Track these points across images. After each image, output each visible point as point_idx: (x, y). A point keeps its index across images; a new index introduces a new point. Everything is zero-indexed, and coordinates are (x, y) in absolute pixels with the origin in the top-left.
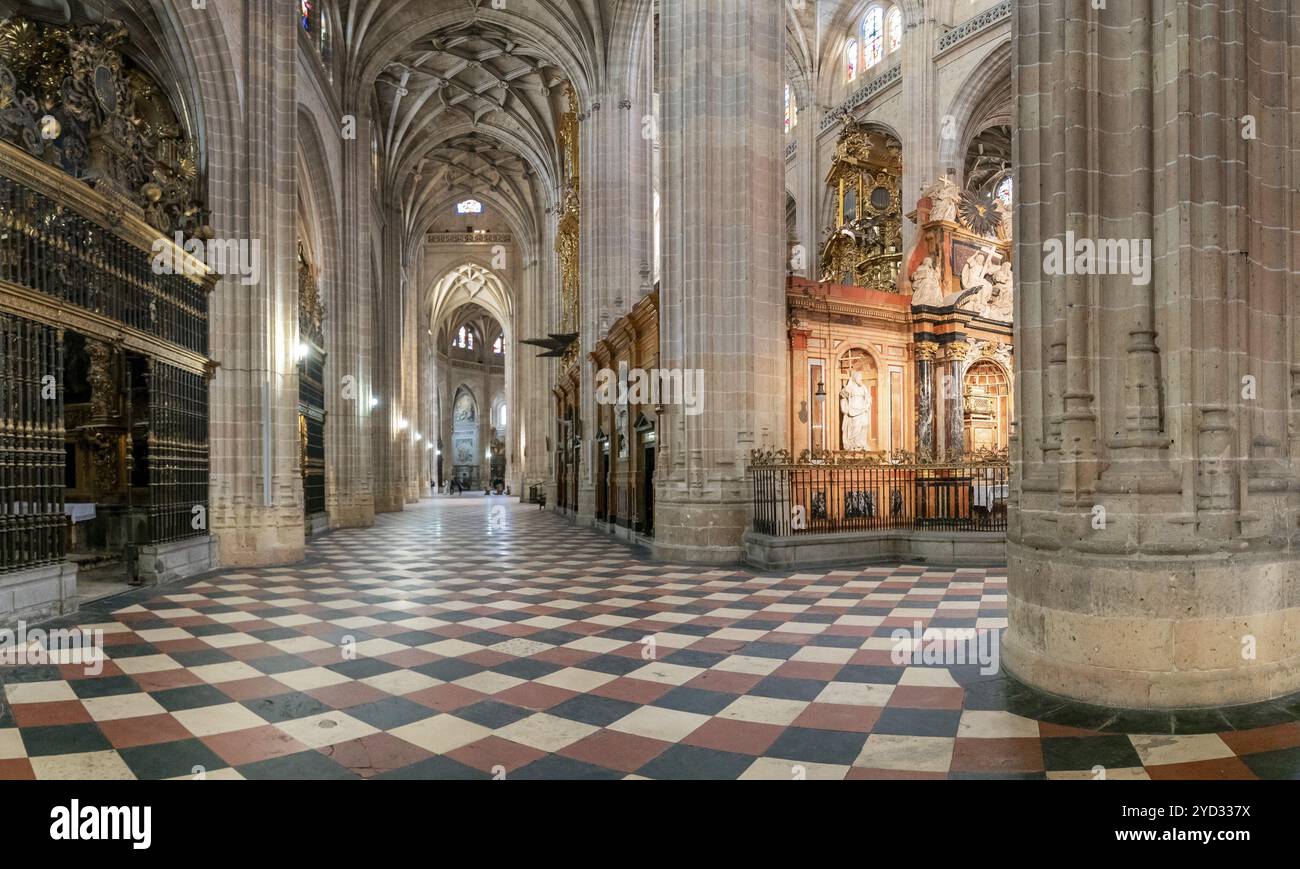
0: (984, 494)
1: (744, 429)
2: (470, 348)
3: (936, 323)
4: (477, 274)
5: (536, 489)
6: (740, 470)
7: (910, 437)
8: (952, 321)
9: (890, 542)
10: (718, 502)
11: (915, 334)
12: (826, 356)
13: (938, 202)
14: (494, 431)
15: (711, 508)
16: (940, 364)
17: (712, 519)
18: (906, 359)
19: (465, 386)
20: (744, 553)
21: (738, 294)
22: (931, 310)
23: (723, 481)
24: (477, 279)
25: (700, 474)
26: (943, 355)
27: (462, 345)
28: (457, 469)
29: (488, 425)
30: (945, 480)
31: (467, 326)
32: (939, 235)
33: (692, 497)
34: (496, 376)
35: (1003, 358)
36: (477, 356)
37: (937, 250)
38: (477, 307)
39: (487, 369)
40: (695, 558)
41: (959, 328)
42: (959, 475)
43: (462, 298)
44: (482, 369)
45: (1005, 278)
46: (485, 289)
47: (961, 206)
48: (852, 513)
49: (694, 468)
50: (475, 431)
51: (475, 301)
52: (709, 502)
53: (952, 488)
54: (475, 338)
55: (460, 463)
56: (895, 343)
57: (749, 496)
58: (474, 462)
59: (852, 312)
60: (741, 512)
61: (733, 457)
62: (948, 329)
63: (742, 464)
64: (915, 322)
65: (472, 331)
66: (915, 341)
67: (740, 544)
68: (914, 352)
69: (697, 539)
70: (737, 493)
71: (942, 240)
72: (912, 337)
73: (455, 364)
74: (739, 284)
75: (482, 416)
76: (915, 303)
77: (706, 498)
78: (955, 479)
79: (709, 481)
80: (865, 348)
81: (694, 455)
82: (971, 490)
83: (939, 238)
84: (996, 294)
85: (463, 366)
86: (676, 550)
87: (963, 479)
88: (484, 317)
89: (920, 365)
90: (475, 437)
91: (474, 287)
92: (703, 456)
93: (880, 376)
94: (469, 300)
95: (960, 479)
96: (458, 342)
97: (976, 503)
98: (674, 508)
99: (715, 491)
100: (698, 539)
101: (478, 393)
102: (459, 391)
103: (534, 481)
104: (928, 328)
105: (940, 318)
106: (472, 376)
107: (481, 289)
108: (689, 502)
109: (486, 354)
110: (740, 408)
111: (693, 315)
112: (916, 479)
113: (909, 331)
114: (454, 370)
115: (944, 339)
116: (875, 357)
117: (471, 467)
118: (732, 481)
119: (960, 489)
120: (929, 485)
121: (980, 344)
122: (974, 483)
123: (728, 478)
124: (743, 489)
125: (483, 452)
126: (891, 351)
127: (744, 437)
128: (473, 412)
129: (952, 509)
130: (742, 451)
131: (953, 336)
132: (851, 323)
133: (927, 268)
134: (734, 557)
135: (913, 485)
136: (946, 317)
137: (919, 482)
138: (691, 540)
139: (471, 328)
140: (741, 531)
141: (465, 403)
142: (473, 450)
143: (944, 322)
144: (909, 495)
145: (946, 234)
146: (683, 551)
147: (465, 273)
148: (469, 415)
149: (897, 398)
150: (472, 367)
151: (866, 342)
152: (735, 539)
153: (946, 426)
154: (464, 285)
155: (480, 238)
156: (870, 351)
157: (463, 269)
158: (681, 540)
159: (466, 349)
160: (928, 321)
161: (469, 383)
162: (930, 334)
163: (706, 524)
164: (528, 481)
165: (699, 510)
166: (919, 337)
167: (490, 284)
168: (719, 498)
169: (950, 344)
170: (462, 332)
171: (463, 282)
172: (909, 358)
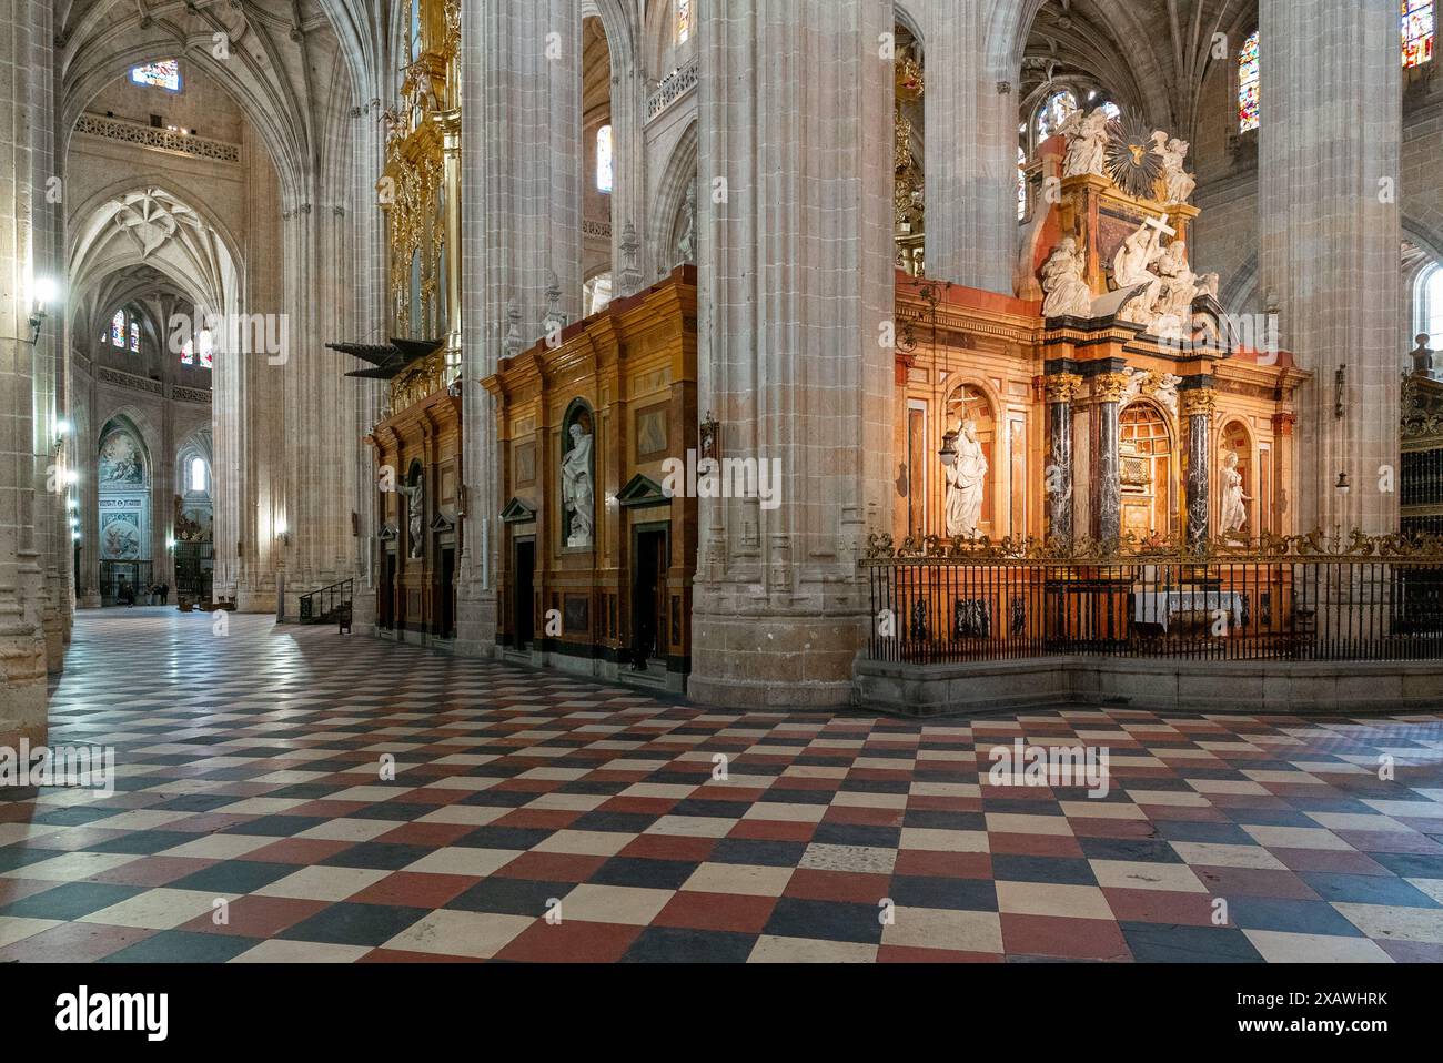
0: (1153, 605)
1: (851, 504)
2: (135, 349)
3: (1079, 344)
4: (160, 213)
5: (310, 601)
6: (848, 567)
7: (1036, 519)
8: (1108, 340)
9: (1066, 674)
10: (818, 615)
11: (1046, 362)
12: (929, 396)
13: (1079, 143)
14: (179, 501)
15: (808, 623)
16: (1082, 409)
17: (809, 640)
18: (1031, 401)
19: (126, 419)
20: (855, 691)
21: (844, 293)
22: (1077, 323)
23: (825, 581)
24: (158, 221)
25: (788, 572)
26: (1087, 395)
27: (119, 342)
28: (108, 565)
29: (170, 490)
30: (1094, 585)
31: (128, 309)
32: (1080, 200)
33: (774, 606)
34: (184, 404)
35: (1168, 397)
36: (149, 366)
37: (1078, 226)
38: (155, 274)
39: (168, 388)
40: (782, 700)
41: (1115, 351)
42: (1115, 576)
43: (125, 254)
44: (159, 390)
45: (1177, 267)
46: (174, 244)
47: (1108, 147)
48: (963, 632)
49: (778, 562)
50: (144, 500)
51: (152, 262)
52: (803, 614)
53: (1103, 597)
54: (144, 334)
55: (113, 557)
56: (1017, 376)
57: (861, 604)
58: (142, 553)
59: (964, 327)
60: (850, 629)
61: (833, 545)
62: (1097, 353)
63: (850, 557)
64: (1047, 342)
65: (139, 319)
66: (1046, 372)
67: (849, 678)
68: (1042, 389)
69: (784, 670)
70: (843, 600)
71: (1086, 209)
72: (1042, 367)
73: (104, 376)
74: (845, 275)
75: (157, 475)
76: (1053, 314)
77: (798, 608)
78: (1109, 581)
79: (802, 582)
80: (981, 383)
81: (779, 542)
82: (1131, 598)
83: (1080, 205)
84: (1164, 294)
85: (122, 381)
86: (749, 689)
87: (1120, 582)
88: (165, 296)
89: (1053, 412)
90: (143, 509)
91: (153, 238)
92: (792, 542)
93: (999, 427)
94: (140, 260)
95: (1117, 582)
96: (111, 336)
97: (1138, 618)
98: (745, 624)
99: (813, 596)
100: (787, 670)
101: (150, 433)
102: (109, 427)
103: (306, 587)
104: (1067, 352)
105: (1085, 336)
106: (138, 402)
107: (166, 242)
108: (772, 614)
109: (167, 364)
110: (846, 472)
111: (778, 323)
112: (1048, 582)
113: (1036, 357)
114: (104, 386)
115: (1093, 369)
116: (993, 398)
117: (136, 563)
118: (836, 582)
119: (1116, 596)
120: (1070, 591)
121: (1139, 375)
122: (1137, 588)
123: (831, 578)
124: (853, 594)
125: (159, 537)
126: (1011, 389)
127: (854, 516)
128: (139, 467)
129: (1104, 628)
130: (850, 537)
131: (1106, 365)
132: (961, 345)
133: (1066, 255)
134: (842, 697)
135: (1042, 590)
136: (1096, 335)
137: (1053, 586)
138: (773, 673)
139: (136, 313)
140: (850, 657)
141: (121, 448)
142: (141, 534)
143: (1091, 342)
144: (1034, 605)
145: (1092, 197)
146: (764, 690)
147: (138, 206)
148: (131, 470)
149: (1020, 459)
150: (140, 385)
151: (981, 374)
152: (842, 669)
153: (1091, 503)
154: (132, 228)
155: (177, 143)
156: (986, 389)
157: (132, 198)
158: (757, 673)
159: (125, 352)
160: (1069, 341)
161: (133, 413)
162: (1070, 362)
163: (800, 647)
164: (294, 586)
165: (788, 626)
166: (1055, 366)
167: (185, 236)
168: (818, 607)
169: (1101, 377)
170: (119, 320)
171: (130, 223)
172: (1036, 400)
